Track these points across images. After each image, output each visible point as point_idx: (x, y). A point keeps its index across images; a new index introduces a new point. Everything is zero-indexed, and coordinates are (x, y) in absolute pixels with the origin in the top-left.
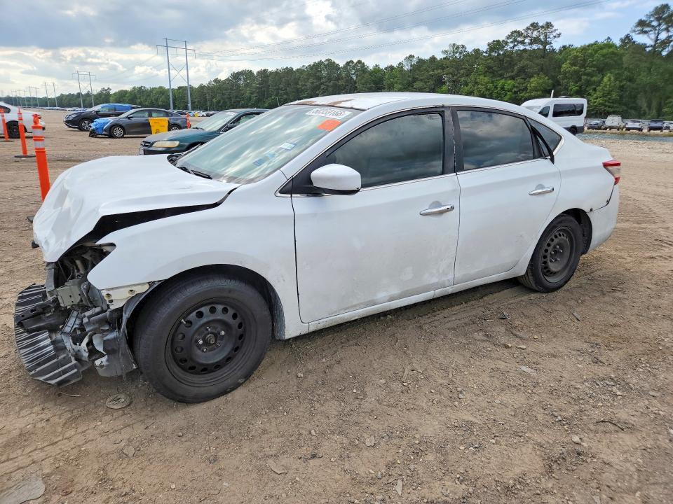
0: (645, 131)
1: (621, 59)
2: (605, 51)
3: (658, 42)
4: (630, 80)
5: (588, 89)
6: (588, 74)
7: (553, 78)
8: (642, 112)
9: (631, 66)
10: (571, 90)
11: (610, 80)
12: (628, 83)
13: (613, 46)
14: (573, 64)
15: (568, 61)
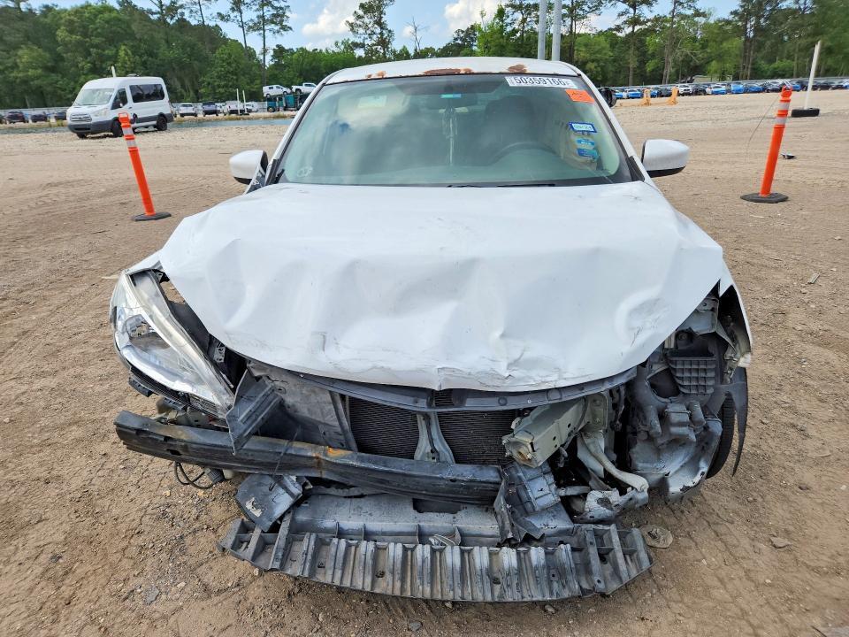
0: (200, 116)
1: (129, 27)
2: (106, 15)
3: (164, 7)
4: (151, 54)
5: (104, 66)
6: (96, 46)
7: (51, 50)
8: (179, 94)
9: (146, 37)
10: (83, 68)
11: (127, 54)
12: (150, 59)
13: (111, 10)
14: (71, 32)
15: (62, 28)
